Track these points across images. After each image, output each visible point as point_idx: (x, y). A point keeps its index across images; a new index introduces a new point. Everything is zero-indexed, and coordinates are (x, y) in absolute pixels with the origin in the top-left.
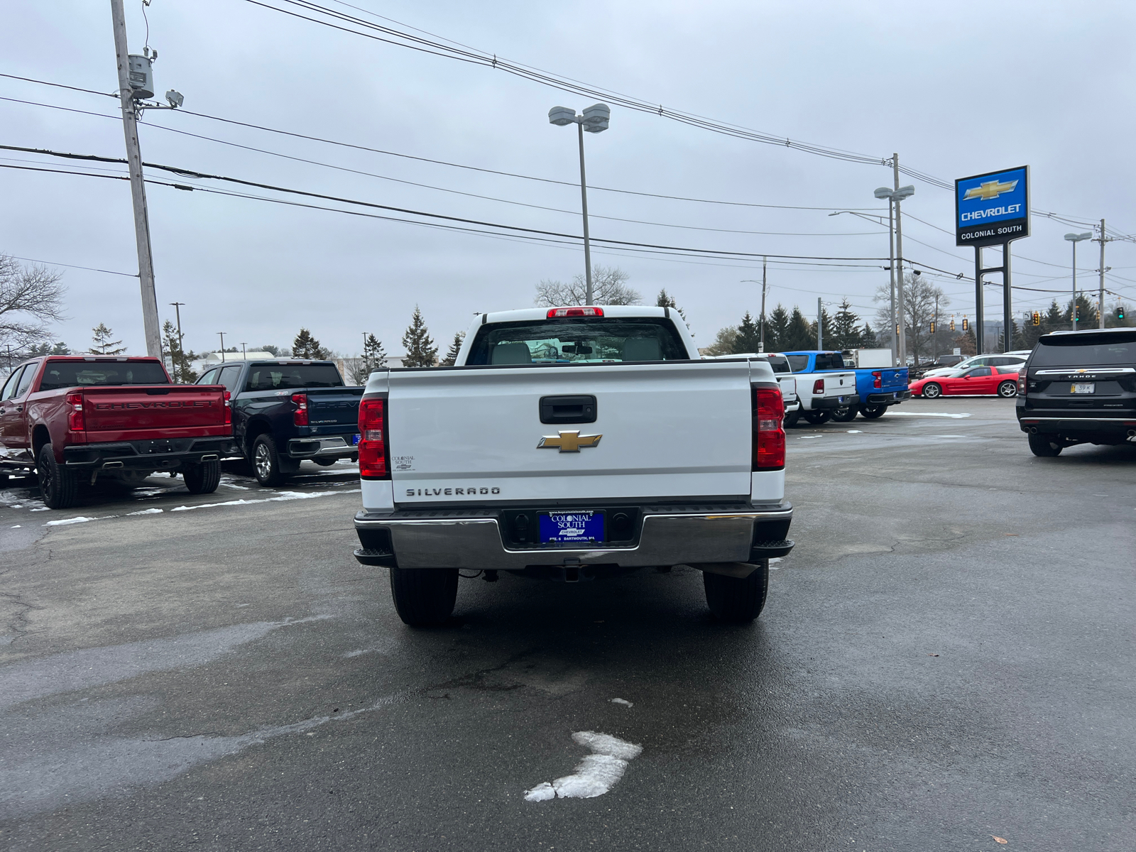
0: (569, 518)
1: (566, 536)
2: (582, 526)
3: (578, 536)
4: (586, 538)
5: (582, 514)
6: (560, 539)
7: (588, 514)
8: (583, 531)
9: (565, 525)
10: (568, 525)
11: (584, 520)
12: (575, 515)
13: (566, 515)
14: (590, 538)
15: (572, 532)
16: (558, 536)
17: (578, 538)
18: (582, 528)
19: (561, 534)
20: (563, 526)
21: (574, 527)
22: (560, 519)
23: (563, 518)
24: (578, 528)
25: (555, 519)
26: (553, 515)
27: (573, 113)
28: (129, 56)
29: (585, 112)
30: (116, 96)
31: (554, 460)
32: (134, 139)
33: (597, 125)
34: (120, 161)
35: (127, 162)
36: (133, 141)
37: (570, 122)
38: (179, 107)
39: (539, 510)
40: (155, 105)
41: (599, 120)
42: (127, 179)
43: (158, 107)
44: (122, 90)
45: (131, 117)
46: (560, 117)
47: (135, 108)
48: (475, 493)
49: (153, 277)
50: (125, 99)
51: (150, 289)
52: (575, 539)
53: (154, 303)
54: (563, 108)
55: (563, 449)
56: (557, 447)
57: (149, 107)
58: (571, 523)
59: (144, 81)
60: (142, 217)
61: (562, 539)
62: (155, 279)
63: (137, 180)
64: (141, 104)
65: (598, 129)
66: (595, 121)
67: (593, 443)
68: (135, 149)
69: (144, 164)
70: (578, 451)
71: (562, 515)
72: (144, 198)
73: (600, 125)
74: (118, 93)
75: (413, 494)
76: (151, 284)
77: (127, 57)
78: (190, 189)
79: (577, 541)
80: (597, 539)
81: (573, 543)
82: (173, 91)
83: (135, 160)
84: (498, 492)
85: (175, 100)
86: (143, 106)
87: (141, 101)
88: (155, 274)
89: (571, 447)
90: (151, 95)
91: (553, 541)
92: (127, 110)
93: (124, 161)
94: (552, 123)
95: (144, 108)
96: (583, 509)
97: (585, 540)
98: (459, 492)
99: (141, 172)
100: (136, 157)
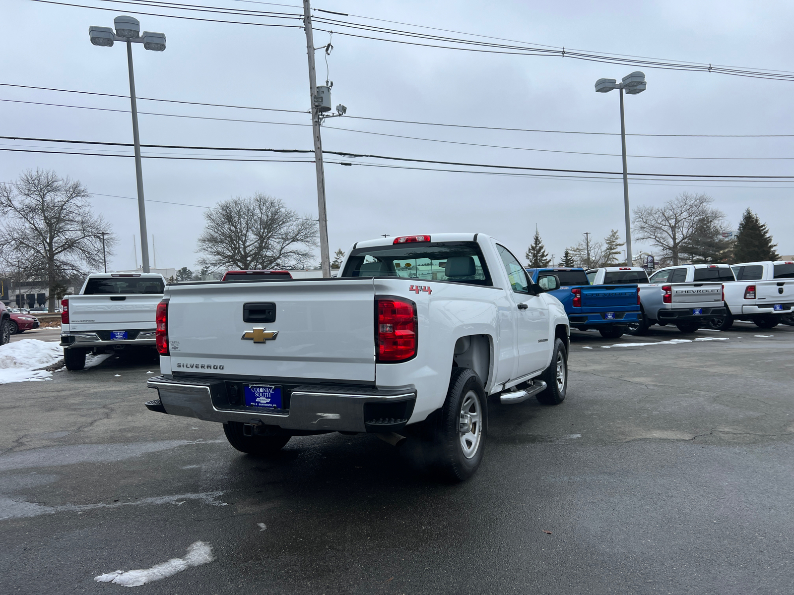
0: (261, 390)
1: (260, 402)
2: (269, 396)
3: (267, 403)
4: (271, 405)
5: (269, 388)
6: (256, 404)
7: (272, 388)
8: (270, 399)
9: (259, 395)
10: (261, 395)
11: (270, 392)
12: (265, 388)
13: (260, 387)
14: (274, 405)
15: (263, 400)
16: (255, 402)
17: (267, 405)
18: (269, 398)
19: (257, 401)
20: (258, 395)
21: (264, 397)
22: (256, 390)
23: (258, 390)
24: (267, 398)
25: (253, 390)
26: (252, 387)
27: (614, 81)
28: (317, 87)
29: (624, 80)
30: (310, 112)
31: (250, 348)
32: (318, 137)
33: (635, 88)
34: (310, 151)
35: (314, 152)
36: (317, 139)
37: (612, 89)
38: (344, 115)
39: (244, 383)
40: (331, 115)
41: (635, 84)
42: (314, 162)
43: (333, 116)
44: (312, 108)
45: (317, 124)
46: (604, 86)
47: (319, 118)
48: (211, 368)
49: (326, 221)
50: (314, 113)
51: (324, 228)
52: (265, 405)
53: (326, 237)
54: (605, 79)
55: (256, 341)
56: (252, 339)
57: (328, 116)
58: (262, 393)
59: (322, 101)
60: (321, 184)
61: (258, 404)
62: (328, 222)
63: (319, 162)
64: (323, 115)
65: (637, 91)
66: (634, 84)
67: (274, 337)
68: (318, 143)
69: (324, 152)
70: (264, 343)
71: (258, 387)
72: (323, 173)
73: (638, 87)
74: (311, 110)
75: (180, 366)
76: (324, 226)
77: (316, 88)
78: (350, 165)
79: (266, 406)
80: (278, 407)
81: (264, 408)
82: (340, 105)
83: (318, 151)
84: (223, 369)
85: (342, 110)
86: (325, 116)
87: (323, 113)
88: (328, 218)
89: (261, 339)
90: (329, 109)
91: (252, 405)
92: (315, 120)
93: (313, 151)
94: (597, 91)
95: (325, 118)
96: (269, 384)
97: (271, 407)
98: (202, 367)
99: (321, 157)
100: (319, 148)
